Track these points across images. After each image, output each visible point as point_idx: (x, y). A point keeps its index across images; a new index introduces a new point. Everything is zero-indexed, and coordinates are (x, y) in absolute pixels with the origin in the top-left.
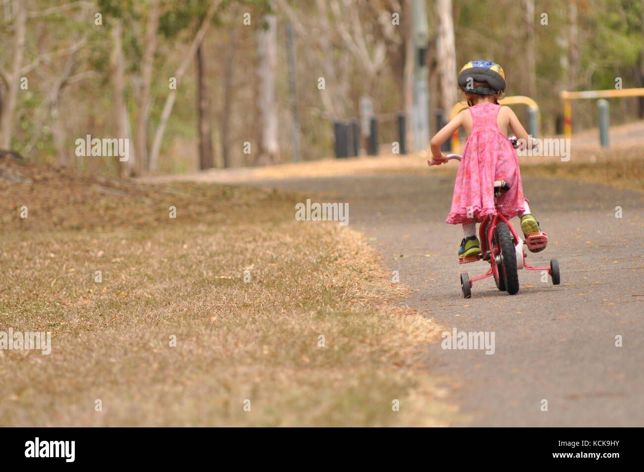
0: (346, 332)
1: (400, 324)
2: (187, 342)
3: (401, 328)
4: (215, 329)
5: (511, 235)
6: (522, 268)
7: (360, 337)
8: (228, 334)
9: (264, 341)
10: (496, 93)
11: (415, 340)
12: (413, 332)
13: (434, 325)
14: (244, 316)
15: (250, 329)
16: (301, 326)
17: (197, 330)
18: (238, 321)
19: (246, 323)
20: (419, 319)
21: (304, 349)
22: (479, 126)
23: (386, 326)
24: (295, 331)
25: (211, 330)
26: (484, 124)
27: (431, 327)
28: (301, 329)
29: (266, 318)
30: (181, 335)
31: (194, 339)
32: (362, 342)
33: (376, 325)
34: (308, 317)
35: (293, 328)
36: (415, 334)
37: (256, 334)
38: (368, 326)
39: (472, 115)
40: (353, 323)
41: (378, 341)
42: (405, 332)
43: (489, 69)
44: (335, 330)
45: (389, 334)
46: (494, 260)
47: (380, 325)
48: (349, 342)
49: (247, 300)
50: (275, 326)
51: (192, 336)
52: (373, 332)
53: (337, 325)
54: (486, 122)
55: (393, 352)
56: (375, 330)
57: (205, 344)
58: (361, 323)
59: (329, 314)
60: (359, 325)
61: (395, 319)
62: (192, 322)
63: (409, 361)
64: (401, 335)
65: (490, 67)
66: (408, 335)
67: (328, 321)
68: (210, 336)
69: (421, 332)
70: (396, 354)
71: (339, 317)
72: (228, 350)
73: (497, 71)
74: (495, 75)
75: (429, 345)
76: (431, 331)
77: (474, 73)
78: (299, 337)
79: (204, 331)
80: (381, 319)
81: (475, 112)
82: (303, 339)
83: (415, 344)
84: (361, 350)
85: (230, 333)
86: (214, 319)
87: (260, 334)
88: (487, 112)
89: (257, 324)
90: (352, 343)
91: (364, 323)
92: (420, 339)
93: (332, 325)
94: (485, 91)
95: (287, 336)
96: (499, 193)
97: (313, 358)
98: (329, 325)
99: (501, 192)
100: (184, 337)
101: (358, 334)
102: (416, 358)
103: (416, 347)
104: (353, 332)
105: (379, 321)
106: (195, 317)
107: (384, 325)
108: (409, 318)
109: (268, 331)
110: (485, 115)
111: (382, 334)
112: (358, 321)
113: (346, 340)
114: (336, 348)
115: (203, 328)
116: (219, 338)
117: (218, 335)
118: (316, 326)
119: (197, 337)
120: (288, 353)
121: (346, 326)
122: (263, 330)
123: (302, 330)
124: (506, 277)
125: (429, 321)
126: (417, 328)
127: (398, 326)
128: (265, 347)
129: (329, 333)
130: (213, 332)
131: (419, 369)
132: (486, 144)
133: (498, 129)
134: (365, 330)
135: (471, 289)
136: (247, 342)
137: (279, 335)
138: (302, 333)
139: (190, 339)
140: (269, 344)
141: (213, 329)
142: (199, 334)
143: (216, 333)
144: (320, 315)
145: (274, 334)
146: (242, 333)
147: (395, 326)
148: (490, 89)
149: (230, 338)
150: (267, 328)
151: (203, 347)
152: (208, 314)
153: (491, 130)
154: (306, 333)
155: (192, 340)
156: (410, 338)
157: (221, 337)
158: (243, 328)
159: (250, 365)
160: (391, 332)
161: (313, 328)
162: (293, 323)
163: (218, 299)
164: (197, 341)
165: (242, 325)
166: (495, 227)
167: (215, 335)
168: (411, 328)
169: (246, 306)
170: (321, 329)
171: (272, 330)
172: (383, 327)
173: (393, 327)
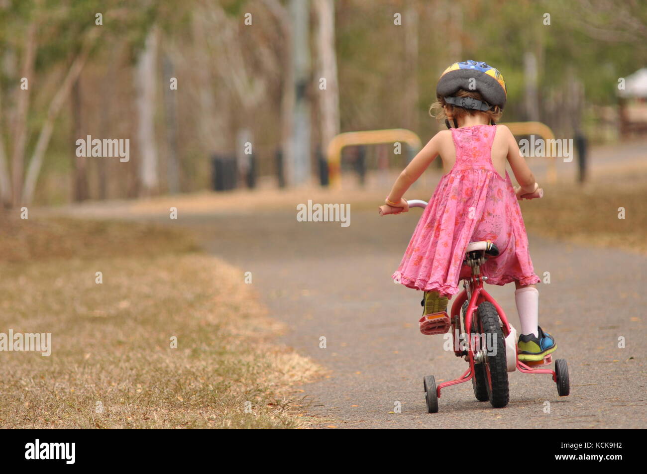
0: (221, 371)
1: (276, 363)
2: (59, 380)
3: (277, 367)
4: (88, 367)
5: (500, 321)
6: (514, 370)
7: (235, 376)
8: (101, 372)
9: (137, 380)
10: (492, 109)
11: (290, 380)
12: (289, 371)
13: (310, 365)
14: (118, 354)
15: (124, 367)
16: (176, 365)
17: (70, 368)
18: (111, 359)
19: (120, 361)
20: (296, 359)
21: (178, 388)
22: (464, 161)
23: (262, 365)
24: (169, 370)
25: (84, 368)
26: (472, 159)
27: (308, 367)
28: (176, 367)
29: (139, 355)
30: (53, 373)
31: (67, 377)
32: (237, 381)
33: (251, 364)
34: (183, 357)
35: (167, 367)
36: (290, 373)
37: (130, 372)
38: (244, 365)
39: (456, 142)
40: (228, 361)
41: (254, 381)
42: (281, 371)
43: (483, 73)
44: (210, 369)
45: (264, 373)
46: (473, 357)
47: (255, 364)
48: (224, 381)
49: (121, 337)
50: (150, 364)
51: (65, 374)
52: (248, 371)
53: (212, 364)
54: (475, 155)
55: (268, 392)
56: (251, 369)
57: (78, 382)
58: (236, 362)
59: (205, 352)
60: (234, 364)
61: (271, 358)
62: (65, 360)
63: (284, 402)
64: (277, 374)
65: (486, 71)
66: (284, 374)
67: (204, 360)
68: (83, 374)
69: (297, 371)
70: (272, 393)
71: (214, 356)
72: (101, 389)
73: (495, 78)
74: (492, 82)
75: (305, 384)
76: (307, 370)
77: (461, 77)
78: (173, 376)
79: (76, 369)
80: (256, 358)
81: (459, 139)
82: (177, 378)
83: (291, 384)
84: (236, 390)
85: (103, 372)
86: (87, 356)
87: (134, 372)
88: (478, 140)
89: (131, 361)
90: (226, 383)
91: (239, 362)
92: (295, 378)
93: (207, 364)
94: (476, 105)
95: (161, 374)
96: (483, 259)
97: (187, 397)
98: (204, 363)
99: (485, 258)
100: (55, 375)
101: (234, 373)
102: (291, 398)
103: (291, 387)
104: (228, 371)
105: (255, 360)
106: (68, 354)
107: (259, 364)
108: (286, 357)
109: (142, 369)
110: (474, 144)
111: (258, 373)
112: (232, 360)
113: (221, 379)
114: (211, 387)
115: (76, 366)
116: (92, 376)
117: (91, 373)
118: (191, 365)
119: (70, 375)
120: (162, 392)
121: (221, 365)
122: (137, 368)
123: (177, 369)
124: (490, 382)
125: (306, 360)
126: (293, 368)
127: (274, 365)
128: (139, 386)
129: (204, 371)
130: (86, 370)
131: (294, 409)
132: (475, 190)
133: (492, 167)
134: (240, 369)
135: (439, 399)
136: (120, 381)
137: (153, 374)
138: (176, 372)
139: (62, 377)
140: (143, 382)
141: (86, 368)
142: (72, 372)
143: (89, 371)
144: (195, 354)
145: (147, 372)
146: (116, 372)
147: (271, 365)
148: (483, 103)
149: (102, 376)
150: (141, 366)
151: (76, 385)
152: (82, 352)
153: (482, 168)
154: (180, 372)
155: (64, 378)
156: (286, 377)
157: (94, 375)
158: (117, 366)
159: (123, 403)
160: (267, 371)
161: (188, 367)
162: (167, 361)
163: (92, 335)
164: (69, 380)
165: (116, 363)
166: (476, 308)
167: (87, 373)
168: (287, 368)
169: (120, 343)
170: (195, 368)
171: (146, 369)
172: (258, 366)
173: (269, 366)
